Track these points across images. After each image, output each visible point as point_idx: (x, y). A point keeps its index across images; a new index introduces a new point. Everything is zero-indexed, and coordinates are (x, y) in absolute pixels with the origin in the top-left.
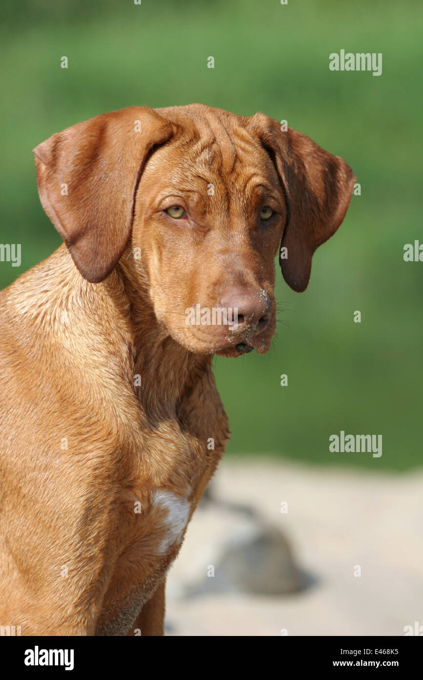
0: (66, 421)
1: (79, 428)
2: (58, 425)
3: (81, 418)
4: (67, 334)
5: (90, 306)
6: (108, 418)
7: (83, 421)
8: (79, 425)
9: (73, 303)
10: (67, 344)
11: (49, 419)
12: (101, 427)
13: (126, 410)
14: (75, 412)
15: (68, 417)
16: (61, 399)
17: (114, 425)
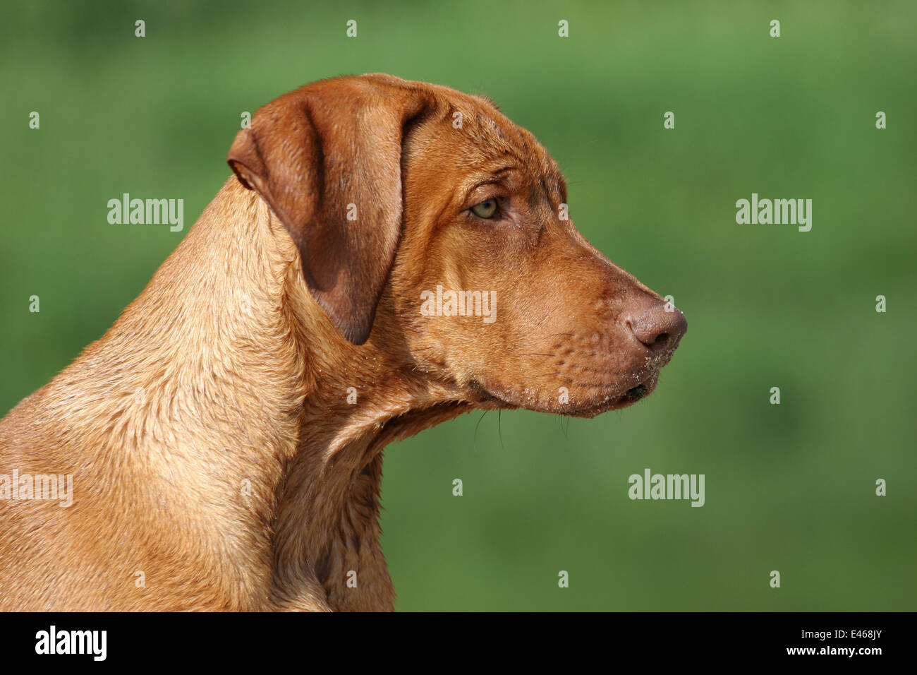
0: (157, 590)
1: (178, 598)
2: (143, 596)
3: (181, 583)
4: (169, 457)
5: (212, 411)
6: (226, 583)
7: (184, 588)
8: (178, 594)
9: (180, 410)
10: (165, 471)
11: (129, 586)
12: (213, 596)
13: (255, 569)
14: (172, 574)
15: (161, 582)
16: (150, 555)
17: (235, 594)
